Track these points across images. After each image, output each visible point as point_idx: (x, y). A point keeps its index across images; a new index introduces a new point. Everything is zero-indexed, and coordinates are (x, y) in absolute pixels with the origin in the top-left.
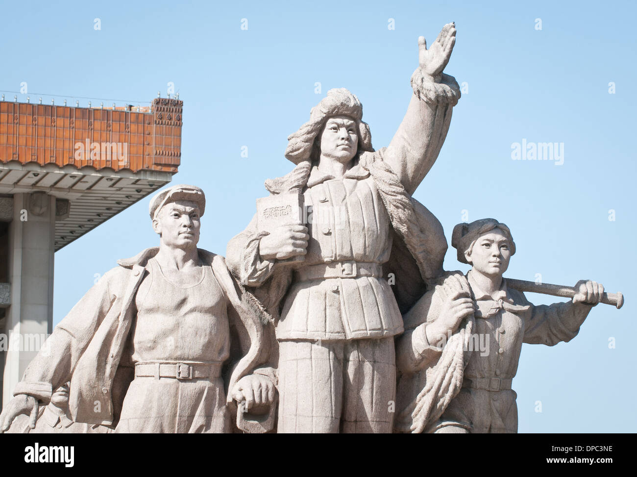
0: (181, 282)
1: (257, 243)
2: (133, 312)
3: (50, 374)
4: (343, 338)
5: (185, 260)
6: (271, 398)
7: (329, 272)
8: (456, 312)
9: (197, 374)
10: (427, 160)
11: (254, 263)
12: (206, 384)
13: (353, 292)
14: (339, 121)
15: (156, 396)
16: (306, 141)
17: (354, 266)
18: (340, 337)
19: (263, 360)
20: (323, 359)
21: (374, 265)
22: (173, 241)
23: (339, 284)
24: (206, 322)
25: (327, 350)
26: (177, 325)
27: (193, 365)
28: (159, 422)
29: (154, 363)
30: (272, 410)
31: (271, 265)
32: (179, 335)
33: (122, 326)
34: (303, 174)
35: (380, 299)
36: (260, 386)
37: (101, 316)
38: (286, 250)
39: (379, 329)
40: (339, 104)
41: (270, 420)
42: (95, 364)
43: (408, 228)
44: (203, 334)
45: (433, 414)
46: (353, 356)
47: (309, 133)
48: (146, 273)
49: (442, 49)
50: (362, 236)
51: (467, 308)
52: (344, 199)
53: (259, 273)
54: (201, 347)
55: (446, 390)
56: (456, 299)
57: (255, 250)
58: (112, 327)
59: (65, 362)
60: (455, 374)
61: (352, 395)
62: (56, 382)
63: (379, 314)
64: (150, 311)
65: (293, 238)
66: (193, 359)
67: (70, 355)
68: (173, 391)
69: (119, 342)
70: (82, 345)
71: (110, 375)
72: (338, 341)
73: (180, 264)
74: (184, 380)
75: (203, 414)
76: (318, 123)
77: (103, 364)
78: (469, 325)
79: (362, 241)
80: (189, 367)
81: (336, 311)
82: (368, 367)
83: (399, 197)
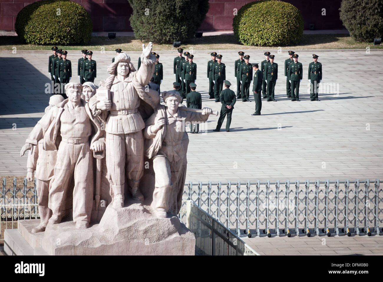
0: (74, 114)
1: (96, 105)
2: (59, 123)
3: (36, 137)
4: (123, 133)
5: (76, 105)
6: (103, 149)
7: (119, 113)
8: (159, 124)
9: (80, 142)
10: (148, 79)
11: (95, 111)
12: (82, 145)
13: (126, 120)
14: (122, 64)
15: (67, 148)
16: (112, 70)
17: (126, 111)
18: (122, 133)
19: (101, 136)
20: (117, 139)
21: (133, 110)
22: (71, 100)
23: (121, 117)
24: (81, 126)
25: (118, 136)
26: (73, 128)
27: (78, 140)
28: (68, 156)
29: (67, 138)
30: (104, 152)
31: (100, 111)
32: (73, 131)
33: (56, 127)
34: (111, 80)
35: (135, 120)
36: (99, 146)
37: (50, 122)
38: (104, 108)
39: (135, 130)
40: (122, 59)
41: (103, 155)
42: (49, 136)
43: (144, 98)
44: (81, 131)
45: (154, 154)
46: (127, 138)
47: (113, 67)
48: (63, 110)
49: (149, 50)
50: (128, 102)
51: (162, 123)
52: (123, 90)
53: (97, 114)
54: (80, 134)
55: (157, 147)
56: (159, 120)
57: (95, 107)
58: (54, 126)
59: (41, 133)
60: (159, 143)
61: (128, 148)
62: (38, 139)
63: (135, 125)
64: (64, 123)
65: (106, 105)
66: (78, 138)
67: (42, 132)
68: (72, 147)
69: (56, 131)
70: (46, 130)
71: (54, 139)
72: (122, 134)
73: (74, 107)
74: (76, 144)
75: (82, 153)
76: (115, 64)
77: (52, 136)
78: (163, 128)
79: (128, 104)
80: (77, 140)
81: (121, 125)
82: (132, 140)
83: (140, 90)
